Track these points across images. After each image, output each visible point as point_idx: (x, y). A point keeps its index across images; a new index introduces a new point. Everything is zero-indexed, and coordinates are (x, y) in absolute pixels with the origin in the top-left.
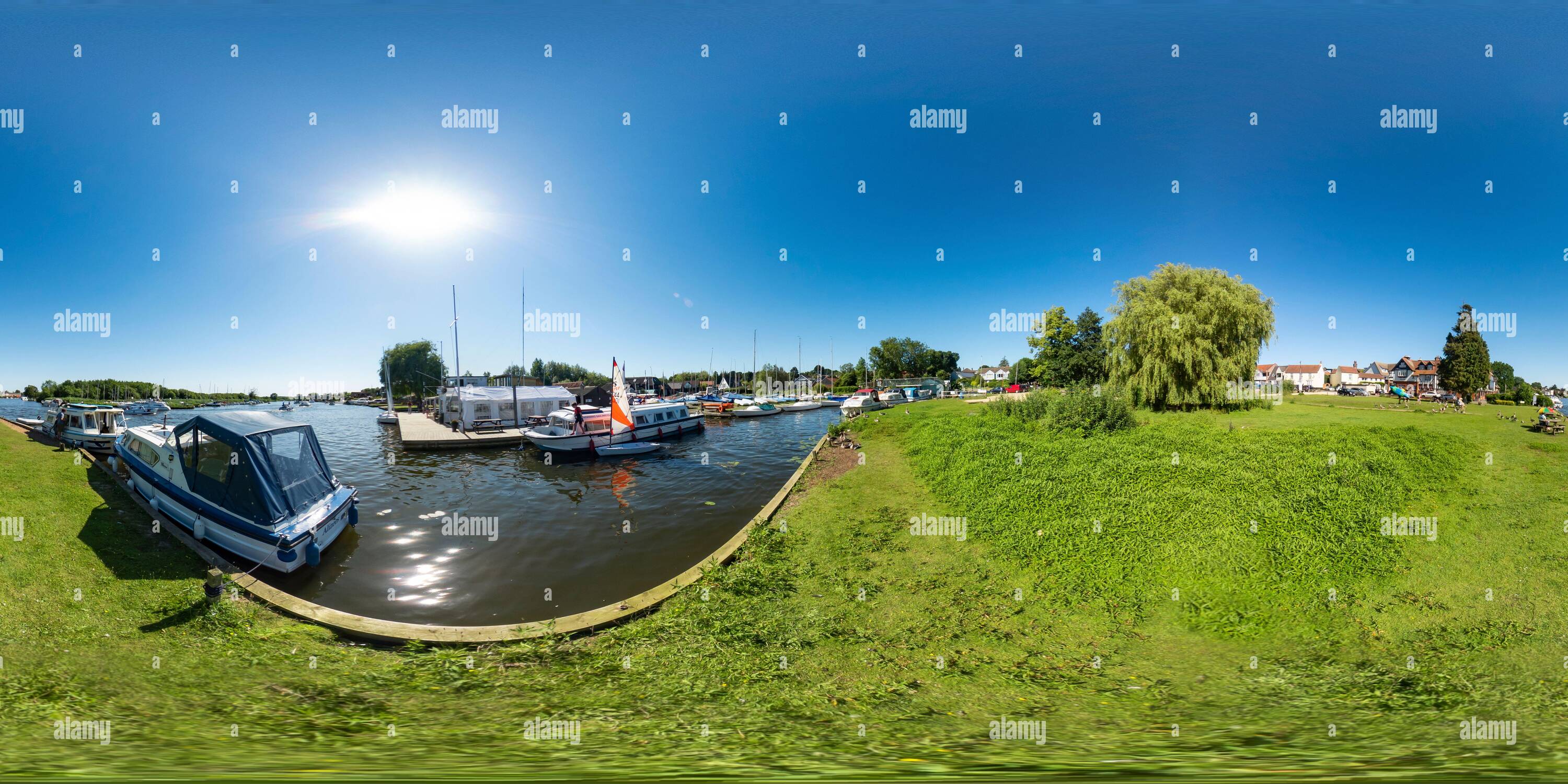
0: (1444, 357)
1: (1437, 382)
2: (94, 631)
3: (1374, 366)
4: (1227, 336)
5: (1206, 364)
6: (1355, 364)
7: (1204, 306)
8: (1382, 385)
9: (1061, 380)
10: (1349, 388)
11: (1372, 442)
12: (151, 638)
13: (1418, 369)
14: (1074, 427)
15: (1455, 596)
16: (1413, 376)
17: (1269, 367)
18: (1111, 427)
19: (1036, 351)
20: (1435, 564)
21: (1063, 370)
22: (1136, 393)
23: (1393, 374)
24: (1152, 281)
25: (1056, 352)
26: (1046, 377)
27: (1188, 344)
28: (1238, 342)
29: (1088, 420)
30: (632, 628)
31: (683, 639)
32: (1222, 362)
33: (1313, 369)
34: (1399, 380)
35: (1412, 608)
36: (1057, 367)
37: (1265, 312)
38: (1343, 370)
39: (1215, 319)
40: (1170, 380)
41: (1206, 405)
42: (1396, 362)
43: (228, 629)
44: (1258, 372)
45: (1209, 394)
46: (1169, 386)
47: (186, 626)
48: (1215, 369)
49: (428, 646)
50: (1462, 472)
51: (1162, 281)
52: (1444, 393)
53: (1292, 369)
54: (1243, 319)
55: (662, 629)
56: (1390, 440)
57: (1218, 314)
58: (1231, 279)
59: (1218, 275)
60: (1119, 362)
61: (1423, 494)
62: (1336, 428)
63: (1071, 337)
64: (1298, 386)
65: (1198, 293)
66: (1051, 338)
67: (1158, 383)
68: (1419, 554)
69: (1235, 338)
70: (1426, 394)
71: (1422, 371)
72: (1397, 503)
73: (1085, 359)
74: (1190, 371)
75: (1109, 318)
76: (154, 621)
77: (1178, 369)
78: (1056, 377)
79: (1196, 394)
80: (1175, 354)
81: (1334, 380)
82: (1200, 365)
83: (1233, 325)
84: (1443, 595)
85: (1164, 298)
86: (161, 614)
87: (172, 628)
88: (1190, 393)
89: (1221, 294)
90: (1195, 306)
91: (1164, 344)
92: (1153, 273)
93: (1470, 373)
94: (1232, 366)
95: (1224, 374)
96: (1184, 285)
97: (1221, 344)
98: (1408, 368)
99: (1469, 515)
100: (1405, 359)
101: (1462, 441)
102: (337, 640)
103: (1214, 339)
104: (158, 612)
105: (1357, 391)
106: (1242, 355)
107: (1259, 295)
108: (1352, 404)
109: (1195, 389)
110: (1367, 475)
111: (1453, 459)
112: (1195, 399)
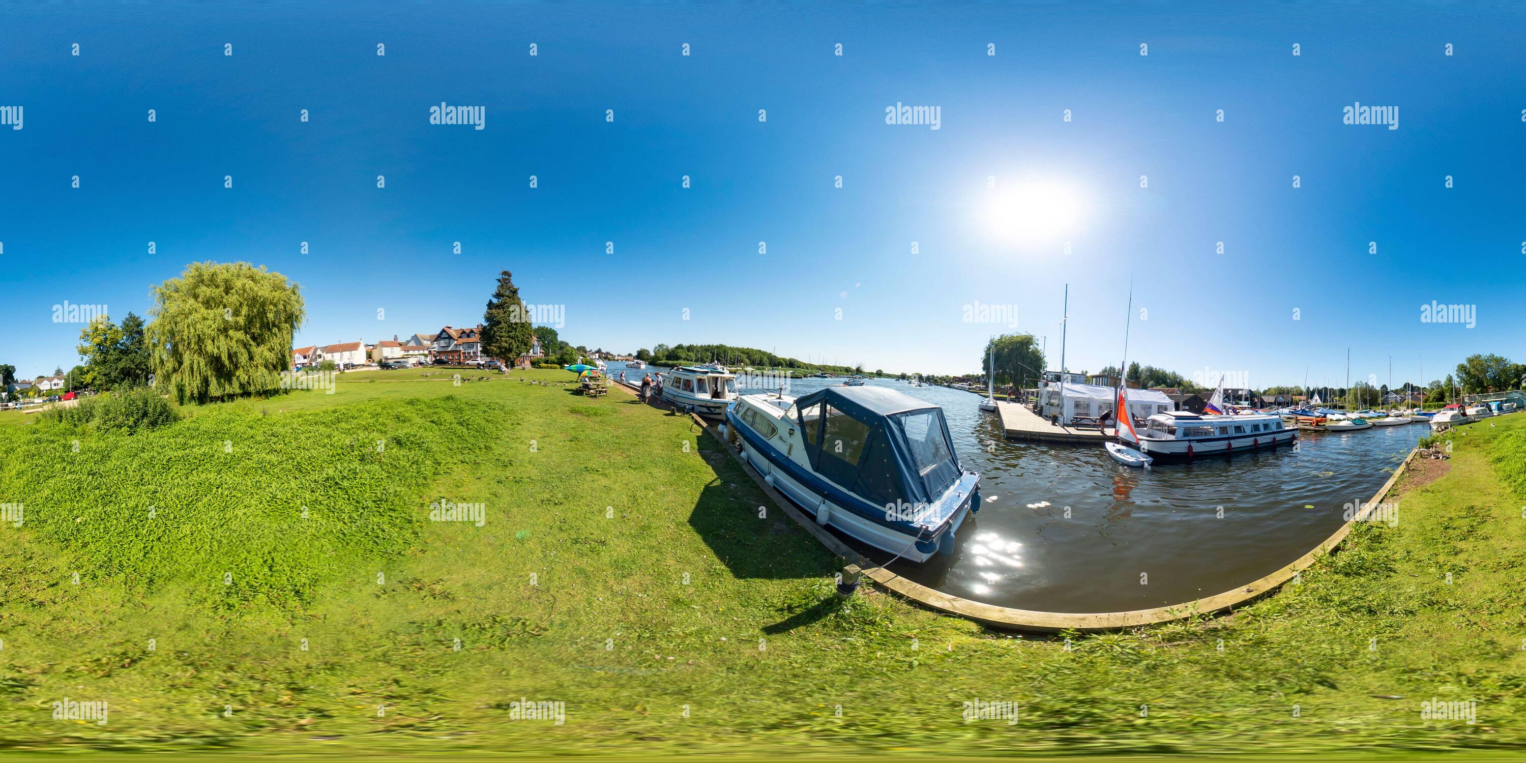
0: (485, 324)
1: (480, 349)
2: (707, 634)
3: (415, 338)
4: (258, 325)
5: (242, 354)
6: (396, 338)
7: (233, 298)
8: (426, 356)
9: (109, 383)
10: (391, 362)
11: (406, 415)
12: (778, 640)
13: (460, 337)
14: (120, 427)
15: (467, 585)
16: (456, 345)
17: (308, 349)
18: (154, 424)
19: (86, 358)
20: (455, 547)
21: (113, 374)
22: (181, 389)
23: (435, 345)
24: (184, 281)
25: (105, 358)
26: (97, 382)
27: (222, 338)
28: (270, 330)
29: (132, 419)
30: (1264, 606)
31: (1309, 613)
32: (257, 350)
33: (354, 347)
34: (442, 350)
35: (415, 596)
36: (107, 372)
37: (293, 298)
38: (384, 344)
39: (244, 311)
40: (209, 373)
41: (246, 394)
42: (438, 332)
43: (868, 628)
44: (297, 355)
45: (248, 383)
46: (210, 379)
47: (817, 625)
48: (251, 358)
49: (1083, 634)
50: (498, 441)
51: (191, 280)
52: (488, 359)
53: (331, 349)
54: (272, 307)
55: (1289, 606)
56: (427, 411)
57: (247, 305)
58: (254, 270)
59: (243, 268)
60: (162, 362)
61: (455, 467)
62: (373, 403)
63: (118, 342)
64: (338, 365)
65: (227, 288)
66: (99, 345)
67: (199, 378)
68: (438, 535)
69: (267, 326)
70: (470, 362)
71: (465, 340)
72: (425, 478)
73: (133, 361)
74: (227, 363)
75: (150, 321)
76: (779, 620)
77: (215, 362)
78: (107, 381)
79: (236, 384)
80: (210, 347)
81: (376, 356)
82: (237, 356)
83: (263, 313)
84: (454, 584)
85: (196, 297)
86: (786, 613)
87: (802, 629)
88: (231, 384)
89: (247, 286)
90: (225, 300)
91: (200, 340)
92: (185, 273)
93: (512, 338)
94: (267, 354)
95: (260, 361)
96: (212, 281)
97: (254, 333)
98: (450, 337)
99: (500, 489)
100: (447, 329)
101: (502, 408)
102: (983, 632)
103: (246, 329)
104: (782, 610)
105: (400, 364)
106: (275, 342)
107: (284, 281)
108: (393, 377)
109: (234, 379)
110: (394, 451)
111: (490, 428)
112: (235, 388)
